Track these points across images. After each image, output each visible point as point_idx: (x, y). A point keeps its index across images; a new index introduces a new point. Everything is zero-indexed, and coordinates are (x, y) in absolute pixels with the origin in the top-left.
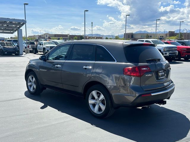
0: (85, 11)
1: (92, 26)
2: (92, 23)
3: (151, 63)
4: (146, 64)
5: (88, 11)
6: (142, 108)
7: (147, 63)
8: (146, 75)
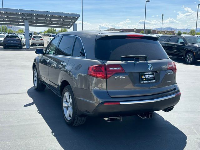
0: (146, 1)
1: (163, 18)
2: (163, 15)
3: (129, 61)
4: (119, 62)
5: (150, 1)
6: (108, 120)
7: (122, 61)
8: (116, 77)
